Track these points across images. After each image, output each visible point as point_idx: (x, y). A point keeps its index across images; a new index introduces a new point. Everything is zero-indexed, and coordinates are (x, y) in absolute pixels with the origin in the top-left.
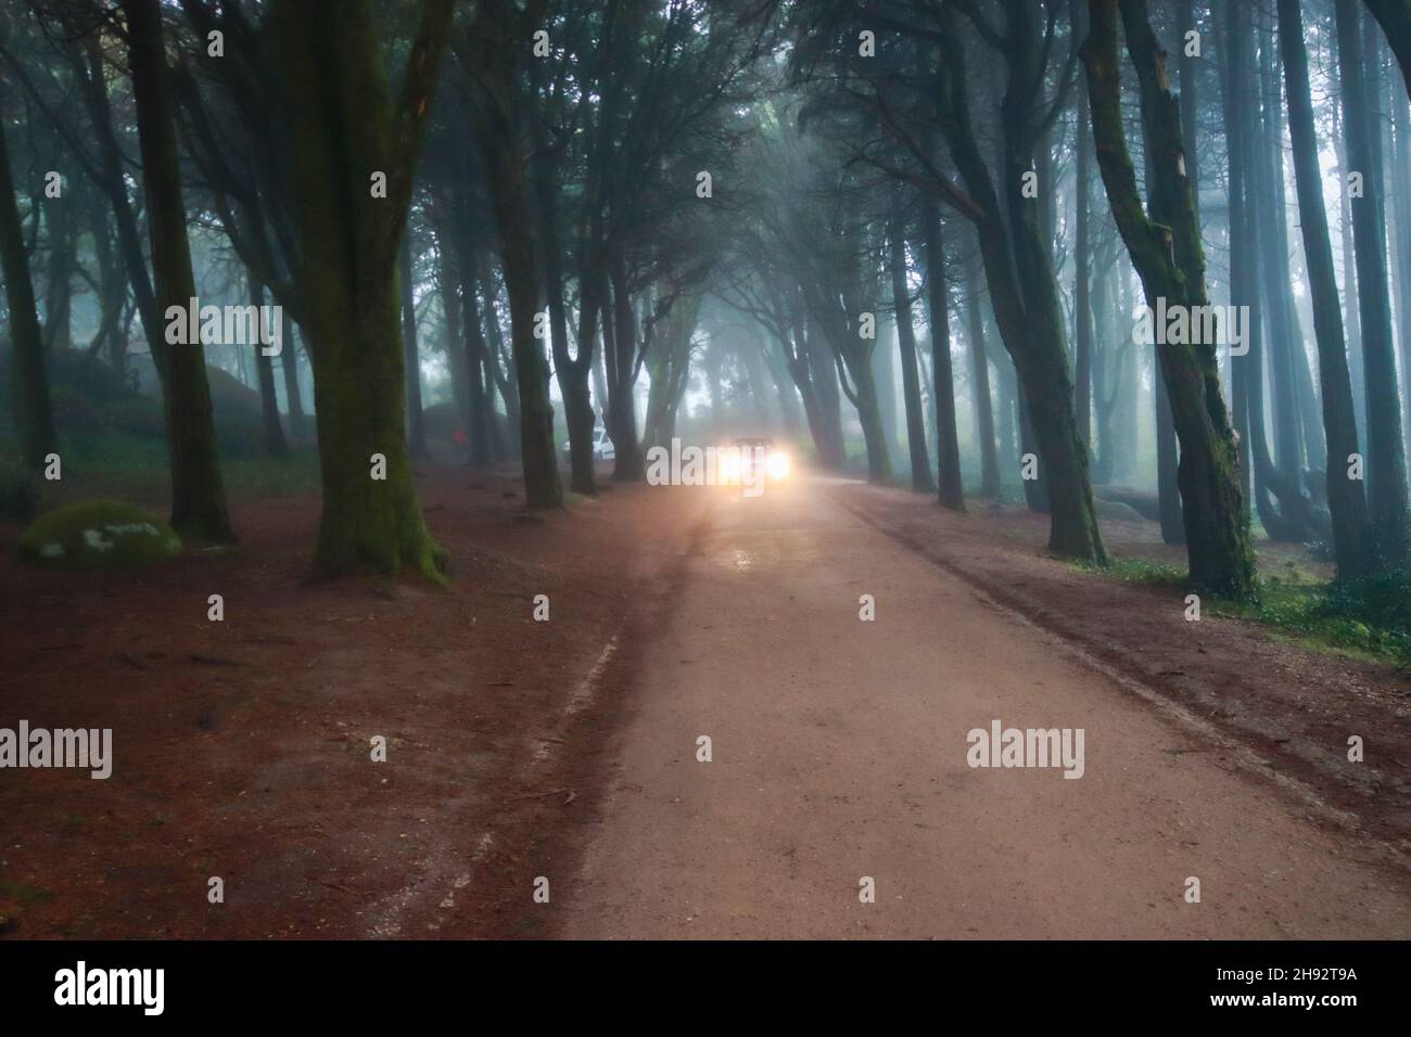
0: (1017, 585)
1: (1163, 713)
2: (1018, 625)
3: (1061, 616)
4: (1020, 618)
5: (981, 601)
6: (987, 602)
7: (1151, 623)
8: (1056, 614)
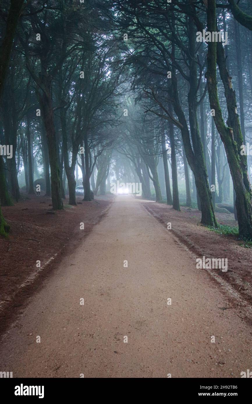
0: (188, 235)
1: (223, 289)
2: (184, 251)
3: (198, 247)
4: (186, 248)
5: (175, 241)
6: (177, 242)
7: (225, 250)
8: (197, 247)
